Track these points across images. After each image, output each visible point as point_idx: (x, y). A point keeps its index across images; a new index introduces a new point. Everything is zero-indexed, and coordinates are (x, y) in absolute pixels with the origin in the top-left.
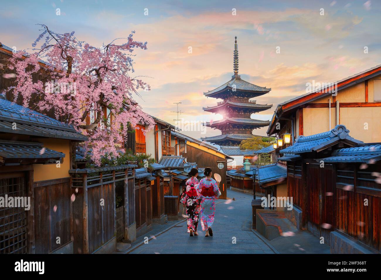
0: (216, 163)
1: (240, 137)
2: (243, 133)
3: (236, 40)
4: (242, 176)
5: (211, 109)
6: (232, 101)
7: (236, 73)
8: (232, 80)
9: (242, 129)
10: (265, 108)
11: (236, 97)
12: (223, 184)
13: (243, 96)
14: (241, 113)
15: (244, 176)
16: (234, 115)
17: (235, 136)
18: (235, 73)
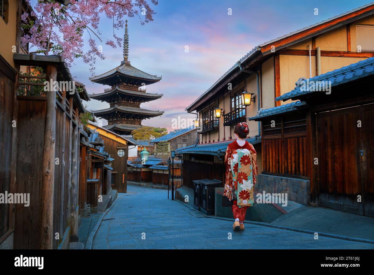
0: (116, 150)
1: (129, 128)
2: (131, 124)
3: (126, 23)
4: (140, 167)
5: (97, 95)
6: (121, 88)
7: (126, 59)
8: (122, 65)
9: (131, 119)
10: (156, 97)
11: (125, 84)
12: (123, 175)
13: (133, 84)
14: (130, 102)
15: (141, 167)
16: (123, 103)
17: (123, 126)
18: (124, 58)
